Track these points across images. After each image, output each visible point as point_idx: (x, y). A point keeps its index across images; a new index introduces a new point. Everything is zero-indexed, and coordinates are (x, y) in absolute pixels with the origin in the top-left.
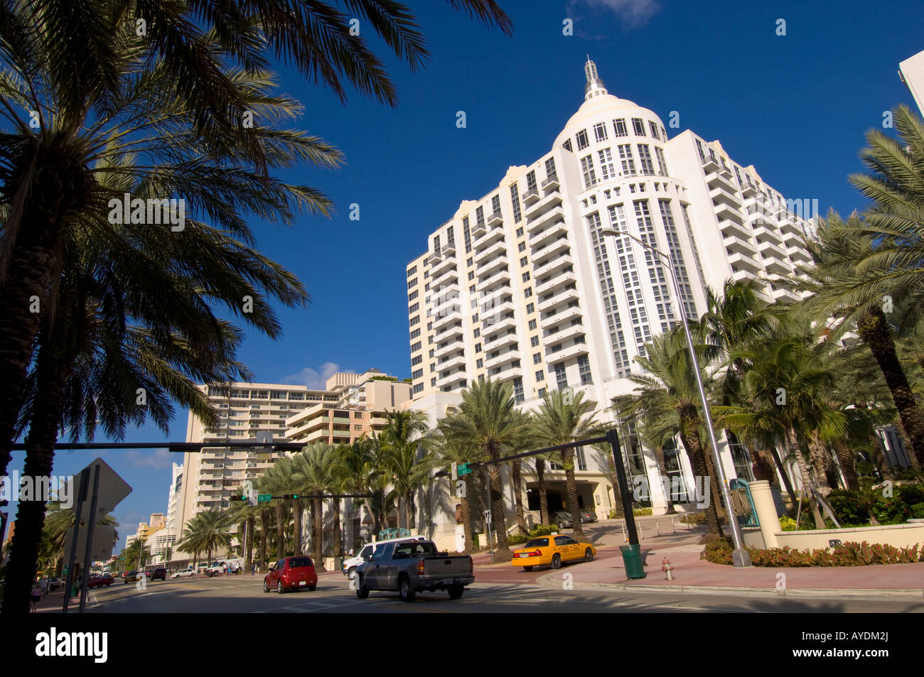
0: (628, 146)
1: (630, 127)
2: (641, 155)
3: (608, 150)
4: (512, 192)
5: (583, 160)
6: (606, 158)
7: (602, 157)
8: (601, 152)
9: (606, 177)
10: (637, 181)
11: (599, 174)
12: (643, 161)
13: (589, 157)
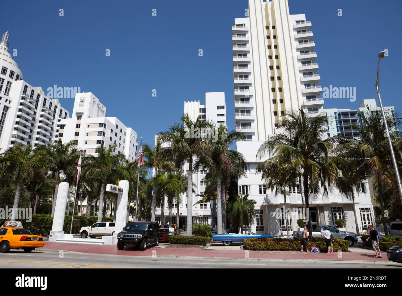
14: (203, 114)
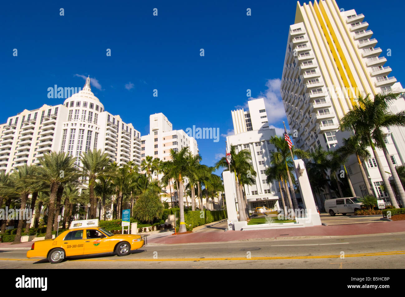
0: (92, 112)
1: (95, 107)
2: (95, 116)
3: (79, 110)
4: (43, 113)
5: (70, 111)
6: (77, 112)
7: (76, 112)
8: (76, 110)
9: (75, 119)
10: (91, 124)
11: (73, 117)
12: (95, 118)
13: (72, 110)
14: (249, 118)
